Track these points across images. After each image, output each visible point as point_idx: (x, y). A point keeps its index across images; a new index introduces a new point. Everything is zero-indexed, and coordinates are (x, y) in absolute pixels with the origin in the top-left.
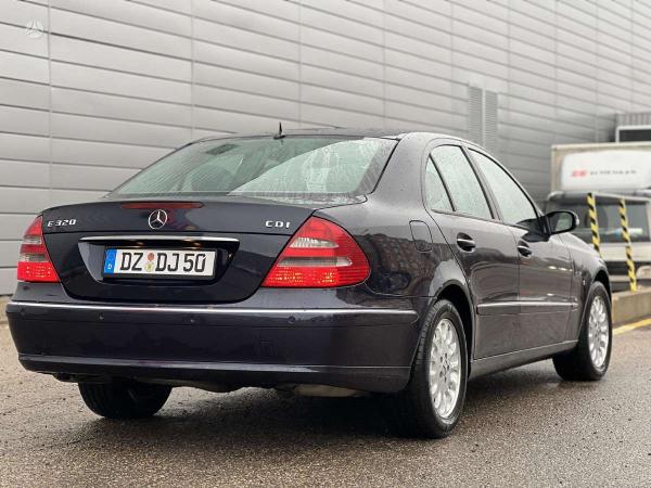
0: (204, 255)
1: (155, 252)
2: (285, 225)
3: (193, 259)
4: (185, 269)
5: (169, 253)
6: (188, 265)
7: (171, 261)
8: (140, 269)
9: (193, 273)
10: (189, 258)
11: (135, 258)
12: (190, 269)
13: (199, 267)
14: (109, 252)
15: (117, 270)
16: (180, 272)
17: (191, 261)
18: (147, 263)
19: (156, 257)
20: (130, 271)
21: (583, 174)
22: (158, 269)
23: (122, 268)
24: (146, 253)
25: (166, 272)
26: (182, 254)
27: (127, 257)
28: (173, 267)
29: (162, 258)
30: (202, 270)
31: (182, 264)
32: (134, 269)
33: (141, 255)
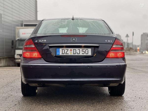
0: (88, 50)
1: (72, 49)
2: (111, 41)
3: (85, 51)
4: (82, 53)
5: (77, 49)
6: (83, 52)
7: (78, 51)
8: (68, 54)
9: (85, 54)
10: (83, 50)
11: (66, 51)
12: (84, 53)
13: (87, 53)
14: (57, 49)
15: (61, 54)
16: (81, 54)
17: (84, 51)
18: (70, 52)
19: (73, 50)
20: (65, 54)
21: (25, 34)
22: (74, 54)
23: (62, 54)
24: (69, 49)
25: (77, 54)
26: (81, 49)
27: (63, 50)
28: (79, 53)
29: (75, 50)
30: (88, 54)
31: (81, 52)
32: (66, 54)
33: (68, 50)
